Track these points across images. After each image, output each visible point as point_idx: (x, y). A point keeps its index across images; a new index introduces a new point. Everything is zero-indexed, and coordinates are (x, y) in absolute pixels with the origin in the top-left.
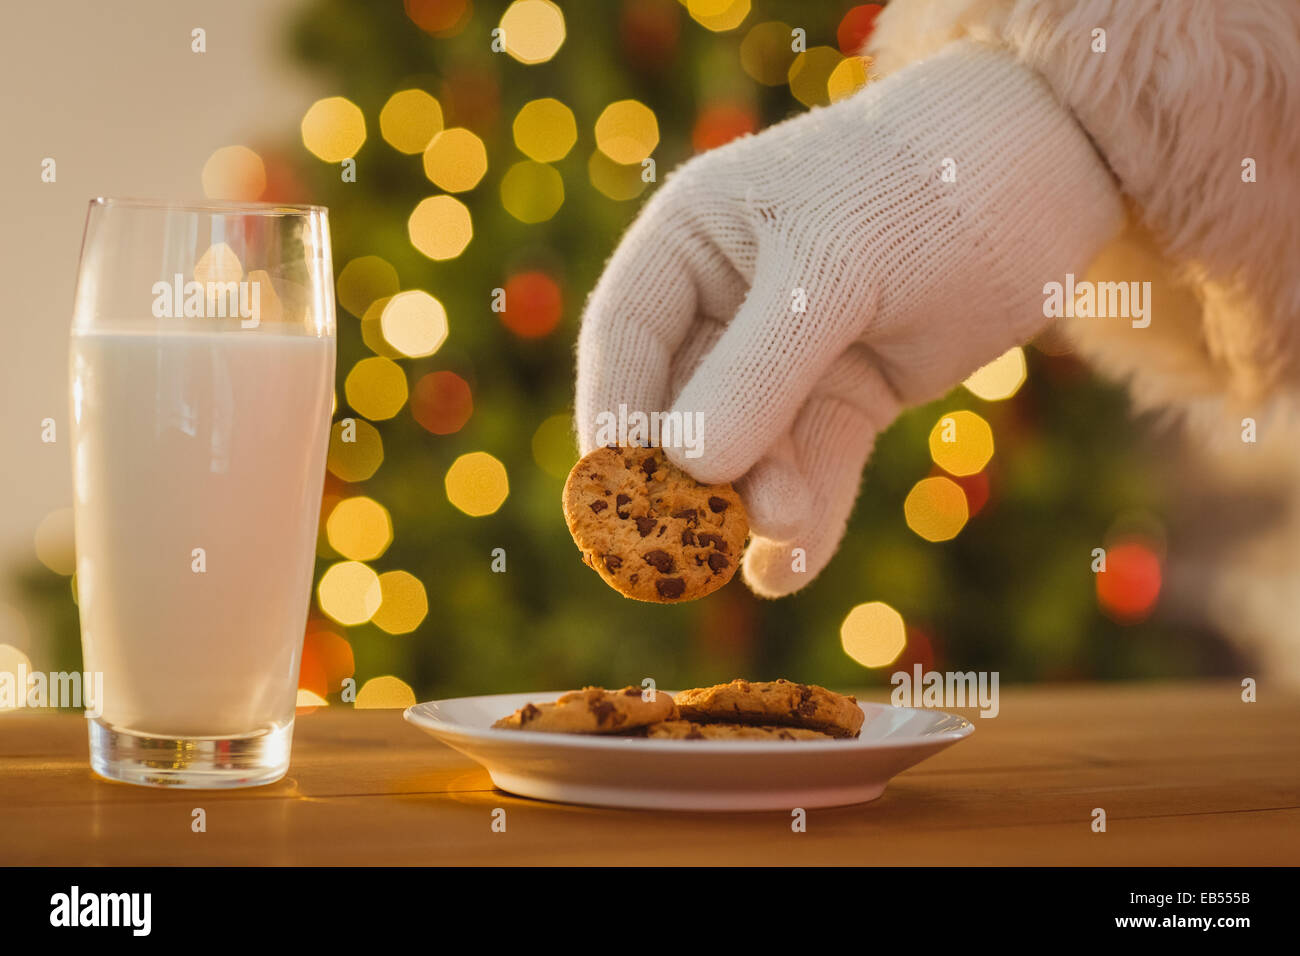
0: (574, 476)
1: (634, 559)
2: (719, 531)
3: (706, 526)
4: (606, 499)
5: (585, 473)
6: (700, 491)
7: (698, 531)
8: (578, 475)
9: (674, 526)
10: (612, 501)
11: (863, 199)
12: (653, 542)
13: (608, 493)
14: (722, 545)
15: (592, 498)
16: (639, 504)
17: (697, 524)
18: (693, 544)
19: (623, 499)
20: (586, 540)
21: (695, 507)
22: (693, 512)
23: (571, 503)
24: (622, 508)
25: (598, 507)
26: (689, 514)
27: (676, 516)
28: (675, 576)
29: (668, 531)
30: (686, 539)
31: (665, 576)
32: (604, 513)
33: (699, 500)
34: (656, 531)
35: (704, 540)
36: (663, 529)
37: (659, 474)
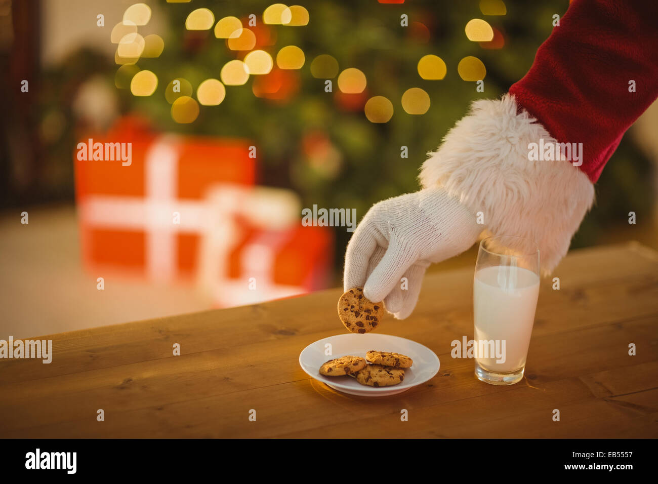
0: (341, 300)
1: (354, 324)
2: (376, 315)
3: (372, 314)
4: (348, 307)
5: (343, 299)
6: (372, 305)
7: (371, 316)
8: (342, 300)
9: (364, 314)
10: (350, 308)
11: (416, 230)
12: (359, 319)
13: (349, 305)
14: (376, 319)
15: (345, 307)
16: (356, 308)
17: (370, 313)
18: (369, 319)
19: (352, 307)
20: (342, 318)
21: (370, 309)
22: (370, 310)
23: (340, 308)
24: (352, 310)
25: (346, 309)
26: (368, 311)
27: (365, 312)
28: (363, 328)
29: (363, 316)
30: (367, 318)
31: (361, 328)
32: (347, 311)
33: (372, 307)
34: (360, 316)
35: (372, 318)
36: (362, 315)
37: (362, 299)
